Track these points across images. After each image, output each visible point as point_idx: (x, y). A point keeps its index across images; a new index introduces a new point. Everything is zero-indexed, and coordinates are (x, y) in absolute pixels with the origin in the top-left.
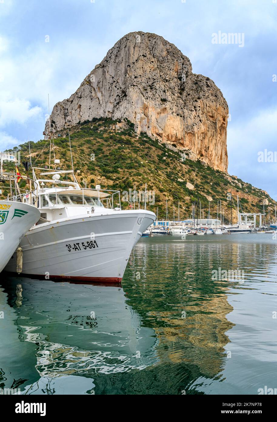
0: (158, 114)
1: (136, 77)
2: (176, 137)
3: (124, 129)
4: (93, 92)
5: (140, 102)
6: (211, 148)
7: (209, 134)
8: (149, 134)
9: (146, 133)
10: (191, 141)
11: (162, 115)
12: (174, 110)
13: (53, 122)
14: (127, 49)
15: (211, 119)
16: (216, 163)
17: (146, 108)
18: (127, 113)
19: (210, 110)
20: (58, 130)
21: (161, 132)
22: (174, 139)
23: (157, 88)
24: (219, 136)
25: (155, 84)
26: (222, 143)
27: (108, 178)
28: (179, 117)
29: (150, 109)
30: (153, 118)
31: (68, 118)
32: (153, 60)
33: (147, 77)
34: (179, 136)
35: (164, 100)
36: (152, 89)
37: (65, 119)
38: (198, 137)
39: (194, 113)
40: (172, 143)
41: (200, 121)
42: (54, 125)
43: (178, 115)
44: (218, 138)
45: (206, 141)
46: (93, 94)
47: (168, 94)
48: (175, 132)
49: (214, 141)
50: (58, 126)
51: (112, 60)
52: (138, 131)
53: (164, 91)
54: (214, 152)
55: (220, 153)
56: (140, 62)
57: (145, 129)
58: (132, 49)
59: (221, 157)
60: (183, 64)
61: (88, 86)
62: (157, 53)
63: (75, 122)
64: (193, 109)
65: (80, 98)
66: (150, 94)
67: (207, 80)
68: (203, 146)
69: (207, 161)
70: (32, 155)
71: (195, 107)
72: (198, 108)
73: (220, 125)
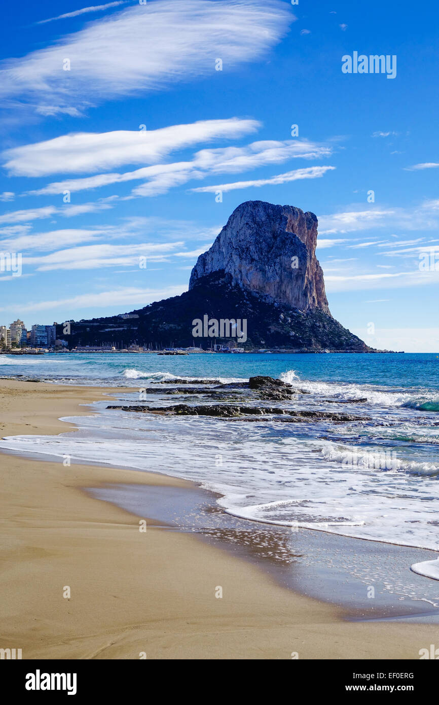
0: (248, 270)
1: (240, 241)
2: (259, 287)
3: (224, 283)
5: (237, 262)
6: (288, 292)
7: (285, 282)
8: (241, 286)
9: (239, 285)
10: (270, 288)
11: (250, 271)
12: (258, 267)
16: (294, 302)
17: (241, 266)
18: (231, 270)
20: (199, 277)
21: (249, 283)
22: (258, 288)
24: (294, 282)
27: (179, 325)
28: (261, 273)
29: (243, 267)
30: (244, 274)
31: (207, 267)
32: (253, 226)
33: (247, 241)
34: (261, 286)
35: (253, 260)
37: (204, 268)
39: (272, 268)
40: (257, 291)
41: (277, 273)
42: (196, 273)
43: (260, 270)
44: (294, 284)
45: (283, 288)
46: (221, 249)
47: (256, 255)
48: (257, 283)
49: (290, 287)
50: (199, 274)
51: (230, 226)
52: (233, 284)
53: (254, 253)
54: (291, 294)
55: (298, 295)
57: (239, 282)
58: (239, 219)
59: (299, 296)
61: (219, 243)
62: (258, 219)
63: (210, 271)
64: (273, 265)
65: (214, 252)
67: (294, 237)
68: (281, 291)
69: (285, 302)
70: (148, 313)
71: (275, 263)
72: (277, 264)
73: (295, 274)
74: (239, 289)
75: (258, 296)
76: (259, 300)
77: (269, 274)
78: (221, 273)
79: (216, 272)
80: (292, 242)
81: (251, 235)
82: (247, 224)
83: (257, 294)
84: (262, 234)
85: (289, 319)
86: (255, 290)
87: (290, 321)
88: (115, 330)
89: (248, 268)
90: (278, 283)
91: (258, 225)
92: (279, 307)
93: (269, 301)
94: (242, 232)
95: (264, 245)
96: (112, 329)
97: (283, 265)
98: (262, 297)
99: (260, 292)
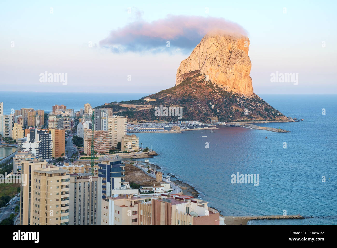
0: (216, 72)
1: (210, 54)
2: (223, 82)
3: (202, 79)
4: (196, 57)
5: (209, 67)
6: (239, 85)
8: (212, 81)
9: (210, 80)
10: (229, 83)
11: (217, 72)
12: (222, 70)
13: (180, 70)
14: (207, 40)
15: (240, 72)
16: (242, 91)
17: (211, 69)
18: (204, 71)
19: (239, 69)
20: (182, 74)
21: (216, 80)
22: (222, 82)
23: (217, 60)
24: (243, 79)
25: (216, 58)
26: (246, 82)
28: (224, 74)
29: (213, 70)
30: (214, 74)
31: (186, 68)
32: (218, 45)
35: (219, 66)
36: (215, 60)
38: (232, 81)
39: (231, 71)
41: (233, 74)
42: (180, 71)
43: (224, 72)
44: (243, 80)
45: (237, 83)
47: (221, 63)
48: (222, 80)
49: (241, 82)
50: (182, 72)
52: (207, 80)
53: (220, 62)
54: (241, 86)
56: (212, 47)
57: (211, 79)
58: (209, 40)
59: (245, 88)
60: (233, 45)
61: (194, 54)
62: (220, 41)
64: (231, 69)
65: (191, 59)
66: (213, 63)
67: (242, 52)
68: (235, 84)
69: (238, 90)
70: (161, 98)
71: (232, 68)
72: (233, 69)
73: (244, 75)
74: (211, 83)
75: (222, 87)
76: (223, 90)
77: (229, 75)
78: (198, 73)
79: (192, 72)
80: (241, 56)
81: (216, 51)
82: (214, 44)
83: (222, 86)
84: (223, 50)
85: (242, 101)
86: (220, 84)
87: (243, 103)
88: (145, 110)
89: (216, 70)
90: (234, 79)
91: (221, 45)
92: (235, 94)
93: (229, 90)
94: (211, 49)
95: (225, 57)
96: (143, 109)
97: (237, 69)
98: (224, 88)
99: (223, 85)
